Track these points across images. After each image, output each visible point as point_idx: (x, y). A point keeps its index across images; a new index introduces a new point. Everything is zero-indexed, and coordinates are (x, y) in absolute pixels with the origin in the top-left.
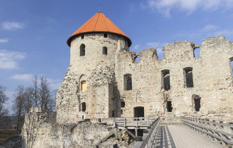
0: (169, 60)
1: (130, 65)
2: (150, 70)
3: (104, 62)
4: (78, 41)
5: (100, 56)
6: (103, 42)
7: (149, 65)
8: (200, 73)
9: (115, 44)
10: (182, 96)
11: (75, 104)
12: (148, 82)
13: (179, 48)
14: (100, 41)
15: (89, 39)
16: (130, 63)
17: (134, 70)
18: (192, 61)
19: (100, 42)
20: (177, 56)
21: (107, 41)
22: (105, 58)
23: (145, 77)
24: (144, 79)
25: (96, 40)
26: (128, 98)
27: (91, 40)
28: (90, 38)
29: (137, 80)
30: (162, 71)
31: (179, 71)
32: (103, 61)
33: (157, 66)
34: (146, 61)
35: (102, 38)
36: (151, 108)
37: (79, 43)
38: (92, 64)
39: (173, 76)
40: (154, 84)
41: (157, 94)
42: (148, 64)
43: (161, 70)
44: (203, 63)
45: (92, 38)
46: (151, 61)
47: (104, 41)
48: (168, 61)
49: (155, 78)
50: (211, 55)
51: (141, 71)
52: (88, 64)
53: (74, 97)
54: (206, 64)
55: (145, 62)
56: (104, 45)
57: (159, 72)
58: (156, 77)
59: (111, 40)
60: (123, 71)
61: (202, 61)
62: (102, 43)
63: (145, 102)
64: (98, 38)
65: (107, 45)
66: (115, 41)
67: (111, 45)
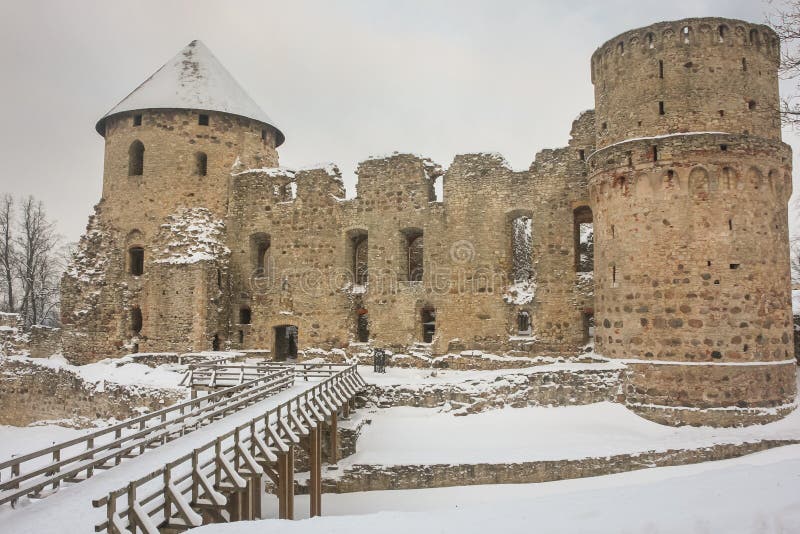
0: (367, 203)
1: (268, 208)
2: (320, 228)
3: (197, 196)
4: (125, 130)
5: (184, 178)
6: (196, 139)
7: (317, 213)
8: (439, 245)
9: (229, 144)
10: (393, 301)
11: (114, 312)
12: (312, 261)
13: (394, 173)
14: (187, 134)
15: (155, 127)
16: (267, 202)
17: (278, 222)
18: (422, 211)
19: (187, 139)
20: (389, 195)
21: (207, 137)
22: (198, 185)
23: (306, 246)
24: (301, 250)
25: (176, 131)
26: (259, 299)
27: (161, 132)
28: (159, 125)
29: (284, 253)
30: (348, 233)
31: (391, 235)
32: (192, 195)
33: (337, 217)
34: (311, 200)
35: (193, 126)
36: (315, 330)
37: (128, 136)
38: (160, 202)
39: (375, 247)
40: (326, 266)
41: (332, 294)
42: (315, 210)
43: (347, 229)
44: (448, 220)
45: (165, 127)
46: (322, 203)
47: (199, 136)
48: (365, 207)
49: (331, 251)
50: (466, 200)
51: (294, 228)
52: (151, 200)
53: (111, 293)
54: (454, 222)
55: (308, 202)
56: (198, 148)
57: (340, 233)
58: (334, 247)
59: (217, 134)
60: (249, 224)
61: (445, 215)
62: (192, 142)
63: (300, 314)
64: (181, 128)
65: (207, 147)
66: (231, 136)
67: (218, 148)
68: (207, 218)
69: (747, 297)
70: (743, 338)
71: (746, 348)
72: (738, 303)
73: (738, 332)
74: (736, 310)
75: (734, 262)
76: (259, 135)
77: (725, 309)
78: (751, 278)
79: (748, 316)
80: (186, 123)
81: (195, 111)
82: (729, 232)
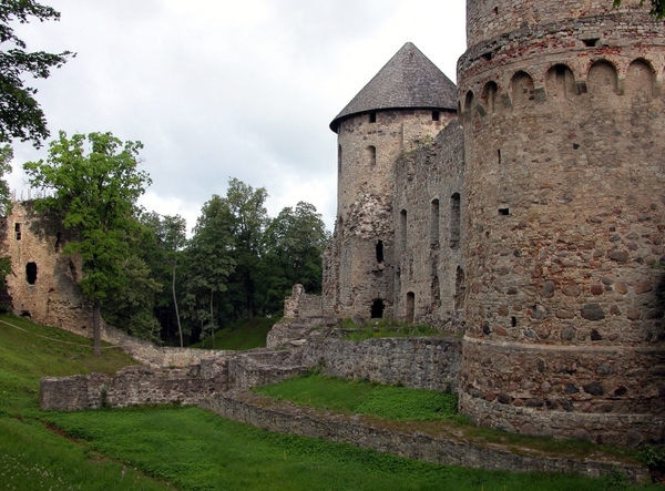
0: (439, 173)
3: (369, 183)
5: (360, 170)
6: (367, 136)
9: (394, 134)
10: (448, 268)
12: (420, 232)
14: (361, 133)
15: (346, 132)
17: (409, 200)
18: (460, 176)
19: (362, 137)
20: (447, 162)
21: (375, 132)
22: (370, 174)
23: (418, 219)
24: (416, 223)
25: (355, 132)
27: (348, 135)
28: (347, 130)
29: (411, 226)
30: (433, 203)
31: (448, 202)
32: (366, 183)
35: (365, 125)
38: (349, 193)
39: (442, 215)
43: (432, 199)
45: (350, 130)
47: (369, 133)
49: (426, 222)
52: (345, 192)
56: (369, 142)
57: (430, 204)
58: (427, 218)
59: (383, 127)
60: (400, 202)
62: (365, 138)
63: (416, 282)
64: (358, 129)
65: (375, 140)
66: (395, 127)
67: (384, 139)
68: (376, 201)
69: (517, 254)
70: (511, 310)
71: (514, 322)
72: (507, 262)
73: (504, 299)
74: (504, 271)
75: (503, 207)
76: (430, 117)
77: (493, 270)
78: (521, 227)
79: (517, 279)
80: (360, 124)
81: (365, 113)
82: (497, 166)
